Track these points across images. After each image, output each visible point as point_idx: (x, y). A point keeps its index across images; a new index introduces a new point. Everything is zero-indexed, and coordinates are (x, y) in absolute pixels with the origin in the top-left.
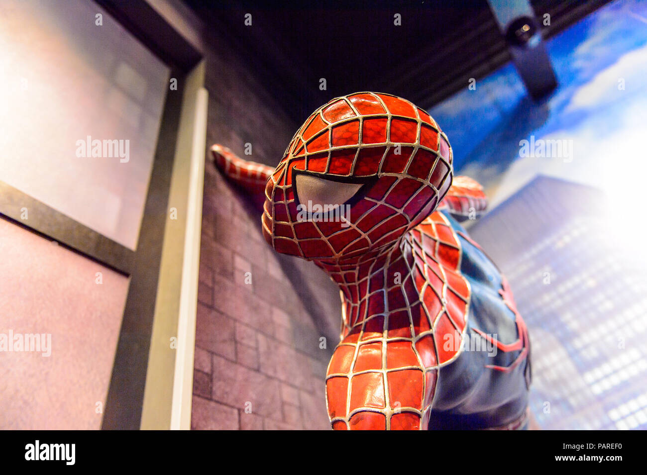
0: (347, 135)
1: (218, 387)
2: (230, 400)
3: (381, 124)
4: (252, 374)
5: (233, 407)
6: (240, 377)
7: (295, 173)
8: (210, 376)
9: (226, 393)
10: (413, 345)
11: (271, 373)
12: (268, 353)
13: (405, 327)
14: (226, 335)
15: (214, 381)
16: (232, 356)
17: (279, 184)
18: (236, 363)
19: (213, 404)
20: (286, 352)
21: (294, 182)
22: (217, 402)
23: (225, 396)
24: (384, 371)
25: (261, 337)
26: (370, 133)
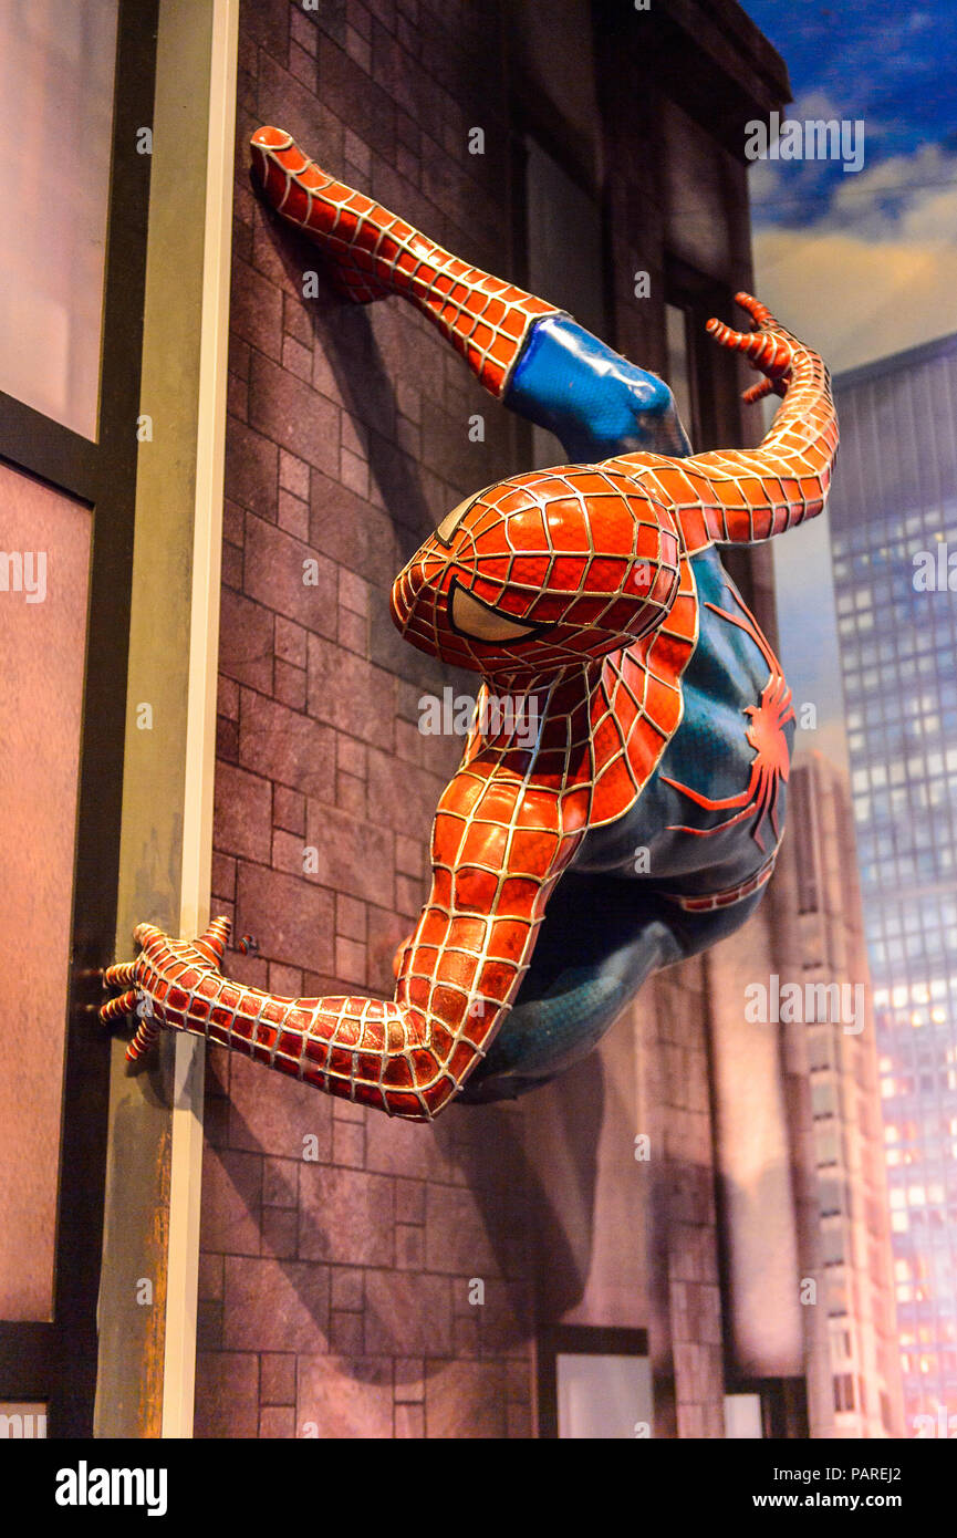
0: (531, 573)
1: (248, 742)
2: (261, 767)
3: (577, 565)
4: (296, 716)
5: (265, 778)
6: (277, 726)
7: (454, 585)
8: (236, 724)
9: (257, 754)
10: (559, 802)
11: (324, 717)
12: (325, 675)
13: (555, 774)
14: (260, 647)
15: (243, 732)
16: (266, 688)
17: (431, 583)
18: (272, 699)
19: (239, 772)
20: (354, 668)
21: (452, 593)
22: (245, 769)
23: (256, 759)
24: (512, 827)
25: (314, 642)
26: (560, 577)
